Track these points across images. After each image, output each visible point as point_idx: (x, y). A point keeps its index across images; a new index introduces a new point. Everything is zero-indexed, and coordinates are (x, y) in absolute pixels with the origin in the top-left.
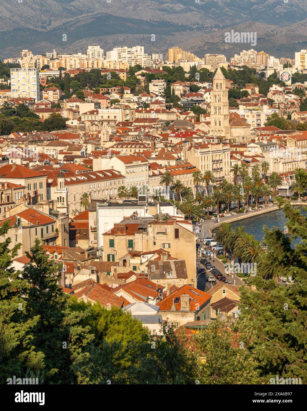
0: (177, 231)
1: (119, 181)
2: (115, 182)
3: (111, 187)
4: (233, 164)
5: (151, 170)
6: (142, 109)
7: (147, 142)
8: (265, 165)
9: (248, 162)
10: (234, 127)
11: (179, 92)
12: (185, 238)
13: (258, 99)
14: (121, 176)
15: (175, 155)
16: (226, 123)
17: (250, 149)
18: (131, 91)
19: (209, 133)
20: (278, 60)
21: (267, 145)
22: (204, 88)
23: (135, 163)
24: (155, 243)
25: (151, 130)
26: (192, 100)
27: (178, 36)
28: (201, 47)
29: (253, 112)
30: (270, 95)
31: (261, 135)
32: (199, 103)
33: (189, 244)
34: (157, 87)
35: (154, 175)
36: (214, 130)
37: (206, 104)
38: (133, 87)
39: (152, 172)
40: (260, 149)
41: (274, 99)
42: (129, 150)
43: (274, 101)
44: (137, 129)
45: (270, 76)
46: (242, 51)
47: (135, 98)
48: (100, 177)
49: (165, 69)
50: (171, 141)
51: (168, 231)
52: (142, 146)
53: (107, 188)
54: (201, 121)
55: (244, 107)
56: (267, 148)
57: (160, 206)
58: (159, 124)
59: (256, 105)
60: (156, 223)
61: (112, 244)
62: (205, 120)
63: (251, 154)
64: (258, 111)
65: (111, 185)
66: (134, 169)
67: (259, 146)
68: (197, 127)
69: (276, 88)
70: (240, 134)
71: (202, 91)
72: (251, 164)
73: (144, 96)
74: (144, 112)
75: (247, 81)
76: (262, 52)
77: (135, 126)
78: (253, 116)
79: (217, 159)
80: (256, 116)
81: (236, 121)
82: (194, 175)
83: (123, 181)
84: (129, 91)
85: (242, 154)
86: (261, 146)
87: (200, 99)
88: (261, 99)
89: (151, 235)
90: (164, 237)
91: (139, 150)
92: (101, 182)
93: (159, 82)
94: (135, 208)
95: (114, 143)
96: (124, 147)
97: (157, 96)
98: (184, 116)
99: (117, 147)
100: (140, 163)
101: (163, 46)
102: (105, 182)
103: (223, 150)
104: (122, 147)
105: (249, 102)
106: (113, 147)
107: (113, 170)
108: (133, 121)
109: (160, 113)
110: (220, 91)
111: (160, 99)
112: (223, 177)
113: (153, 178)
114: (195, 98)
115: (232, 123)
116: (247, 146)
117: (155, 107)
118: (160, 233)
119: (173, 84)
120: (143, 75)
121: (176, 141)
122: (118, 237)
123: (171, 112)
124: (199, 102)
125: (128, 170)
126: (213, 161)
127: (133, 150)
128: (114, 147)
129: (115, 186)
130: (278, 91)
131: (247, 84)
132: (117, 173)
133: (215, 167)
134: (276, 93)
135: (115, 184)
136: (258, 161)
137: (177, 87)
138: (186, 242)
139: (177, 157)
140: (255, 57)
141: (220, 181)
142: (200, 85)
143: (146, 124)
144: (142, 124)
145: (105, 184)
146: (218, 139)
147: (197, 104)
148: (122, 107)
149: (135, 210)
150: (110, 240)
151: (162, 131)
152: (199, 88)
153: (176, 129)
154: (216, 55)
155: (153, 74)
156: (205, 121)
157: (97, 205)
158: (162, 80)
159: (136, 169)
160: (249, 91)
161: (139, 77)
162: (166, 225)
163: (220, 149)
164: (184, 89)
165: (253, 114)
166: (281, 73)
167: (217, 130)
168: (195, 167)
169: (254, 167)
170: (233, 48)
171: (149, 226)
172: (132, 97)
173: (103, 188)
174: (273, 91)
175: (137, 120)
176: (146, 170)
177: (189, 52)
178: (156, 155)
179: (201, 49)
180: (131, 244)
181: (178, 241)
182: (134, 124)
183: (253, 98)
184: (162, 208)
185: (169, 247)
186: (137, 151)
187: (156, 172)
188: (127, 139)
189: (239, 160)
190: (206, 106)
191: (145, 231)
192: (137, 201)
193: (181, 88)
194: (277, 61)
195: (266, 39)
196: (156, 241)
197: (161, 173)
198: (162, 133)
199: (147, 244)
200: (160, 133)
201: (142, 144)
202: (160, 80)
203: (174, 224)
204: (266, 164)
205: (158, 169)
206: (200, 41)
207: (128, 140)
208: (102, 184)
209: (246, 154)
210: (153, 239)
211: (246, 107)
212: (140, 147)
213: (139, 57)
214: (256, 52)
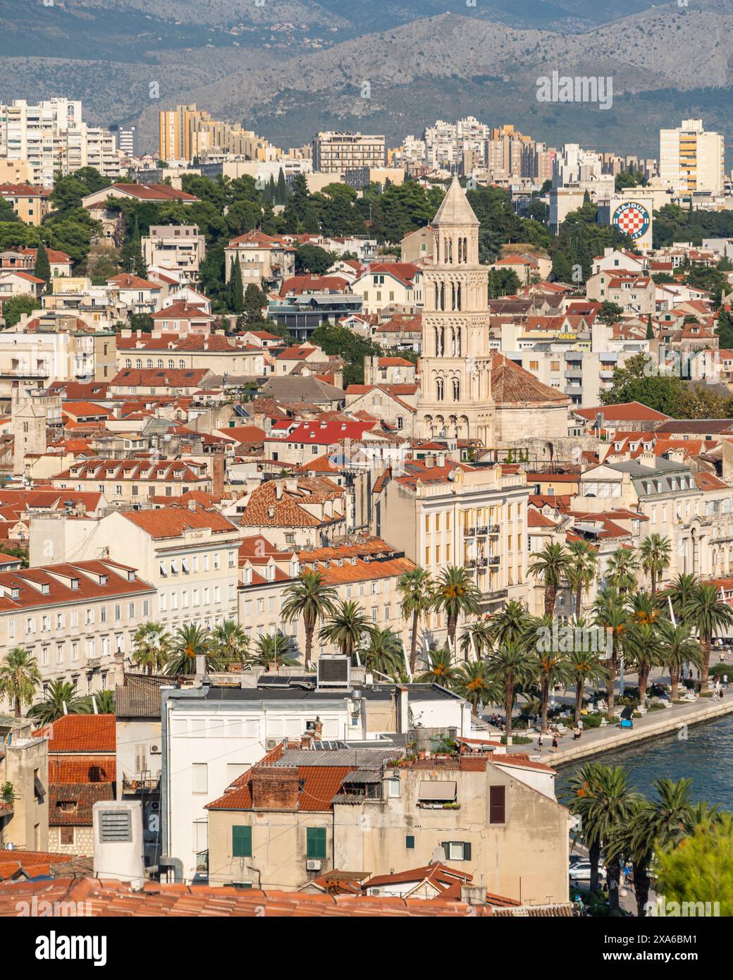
0: (497, 794)
1: (132, 606)
2: (118, 608)
3: (103, 627)
4: (539, 545)
5: (248, 565)
6: (134, 336)
7: (197, 460)
8: (655, 551)
9: (589, 536)
10: (510, 404)
11: (257, 273)
12: (530, 822)
13: (555, 301)
14: (140, 587)
15: (314, 510)
16: (479, 391)
17: (592, 488)
18: (73, 267)
19: (400, 426)
20: (596, 156)
21: (657, 474)
22: (348, 258)
23: (189, 538)
24: (410, 842)
25: (193, 415)
26: (313, 303)
27: (174, 67)
28: (263, 107)
29: (555, 348)
30: (597, 290)
31: (620, 436)
32: (338, 316)
33: (544, 844)
34: (172, 252)
35: (259, 583)
36: (434, 414)
37: (366, 318)
38: (77, 250)
39: (249, 574)
40: (632, 488)
41: (621, 303)
42: (126, 487)
43: (621, 311)
44: (131, 409)
45: (570, 218)
46: (433, 125)
47: (98, 294)
48: (64, 587)
49: (189, 187)
50: (275, 455)
51: (465, 796)
52: (179, 475)
53: (90, 630)
54: (368, 382)
55: (520, 331)
56: (655, 483)
57: (411, 697)
58: (217, 393)
59: (555, 324)
60: (414, 762)
61: (242, 843)
62: (384, 377)
63: (596, 507)
64: (573, 347)
65: (103, 619)
66: (189, 560)
67: (626, 477)
68: (357, 404)
69: (617, 263)
70: (531, 432)
71: (340, 271)
72: (602, 543)
73: (127, 285)
74: (139, 345)
75: (507, 236)
76: (508, 128)
77: (116, 398)
78: (555, 367)
79: (481, 525)
80: (563, 366)
81: (514, 382)
82: (403, 584)
83: (146, 603)
84: (65, 268)
85: (562, 505)
86: (633, 478)
87: (340, 298)
88: (566, 302)
89: (397, 808)
90: (446, 819)
91: (169, 490)
92: (70, 609)
93: (177, 233)
94: (312, 707)
95: (69, 460)
96: (109, 475)
97: (174, 285)
98: (291, 365)
99: (83, 477)
100: (207, 535)
101: (117, 101)
102: (84, 608)
103: (505, 489)
104: (101, 477)
105: (524, 312)
106: (65, 476)
107: (108, 562)
108: (109, 379)
109: (202, 349)
110: (458, 269)
111: (194, 298)
112: (503, 593)
113: (255, 595)
114: (323, 297)
115: (501, 391)
116: (583, 476)
117: (180, 327)
118: (433, 802)
119: (231, 243)
120: (112, 208)
121: (294, 455)
122: (267, 818)
123: (244, 349)
124: (340, 310)
125: (167, 563)
126: (466, 533)
127: (144, 489)
128: (72, 475)
129: (118, 625)
130: (624, 272)
131: (505, 246)
132: (123, 574)
133: (473, 553)
134: (620, 277)
135: (118, 617)
136: (626, 533)
137: (250, 255)
138: (532, 836)
139: (320, 517)
140: (482, 148)
141: (493, 607)
142: (332, 246)
143: (161, 391)
144: (144, 391)
145: (81, 616)
146: (461, 448)
147: (332, 320)
148: (65, 326)
149: (311, 715)
150: (235, 828)
151: (235, 419)
152: (329, 259)
153: (284, 411)
154: (358, 135)
155: (150, 205)
156: (384, 381)
157: (165, 695)
158: (191, 228)
159: (194, 562)
160: (521, 271)
161: (97, 215)
162: (458, 773)
163: (491, 487)
164: (275, 260)
165: (555, 358)
166: (614, 205)
167: (446, 415)
168: (402, 555)
169: (616, 554)
170: (382, 112)
171: (389, 774)
172: (86, 290)
173: (75, 633)
174: (608, 272)
175: (127, 377)
176: (231, 563)
177: (238, 126)
178: (239, 509)
179: (260, 114)
180: (317, 844)
181: (501, 834)
182: (115, 390)
183: (537, 297)
184: (419, 706)
185: (467, 855)
186: (160, 490)
187: (267, 572)
188: (113, 446)
189: (557, 528)
190: (366, 325)
191: (372, 795)
192: (313, 679)
193: (264, 256)
194: (592, 160)
195: (506, 79)
196: (414, 832)
197: (284, 575)
198: (232, 424)
199: (382, 845)
200: (228, 426)
201: (178, 466)
202: (182, 228)
203: (488, 767)
204: (657, 544)
205: (272, 561)
206: (260, 86)
207: (119, 451)
208: (74, 617)
209: (577, 505)
210: (403, 824)
211: (528, 330)
212: (170, 478)
213: (72, 141)
214: (485, 128)
